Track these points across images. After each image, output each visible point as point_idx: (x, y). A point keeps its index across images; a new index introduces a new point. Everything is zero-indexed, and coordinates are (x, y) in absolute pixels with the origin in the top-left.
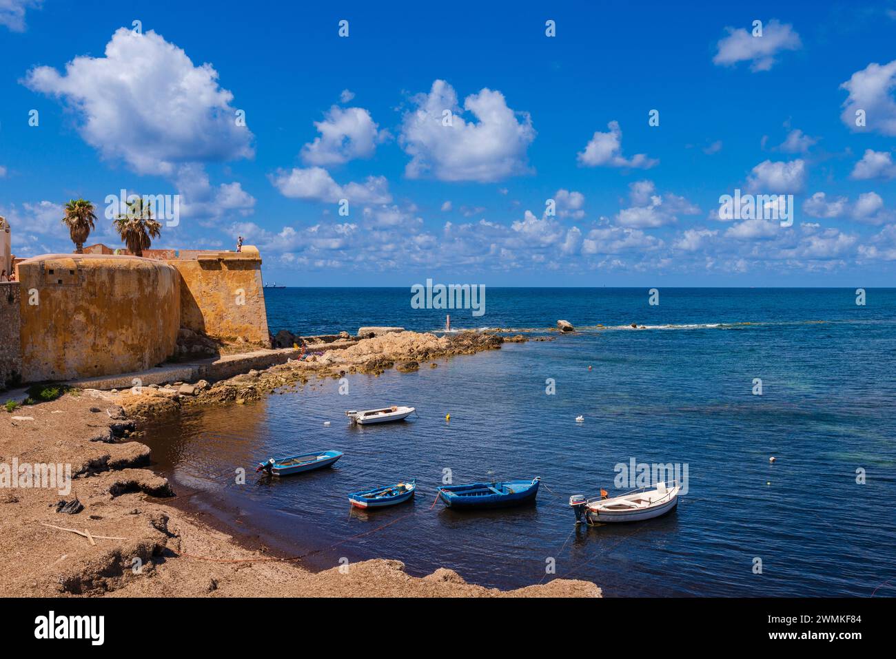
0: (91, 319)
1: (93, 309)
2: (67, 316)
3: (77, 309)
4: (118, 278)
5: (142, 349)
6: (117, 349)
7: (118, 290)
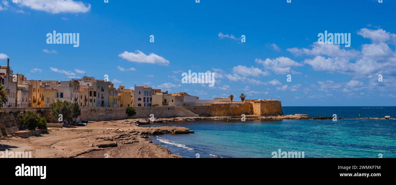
0: (218, 109)
1: (219, 108)
2: (216, 109)
3: (217, 108)
4: (222, 105)
5: (225, 113)
6: (222, 113)
7: (222, 106)
